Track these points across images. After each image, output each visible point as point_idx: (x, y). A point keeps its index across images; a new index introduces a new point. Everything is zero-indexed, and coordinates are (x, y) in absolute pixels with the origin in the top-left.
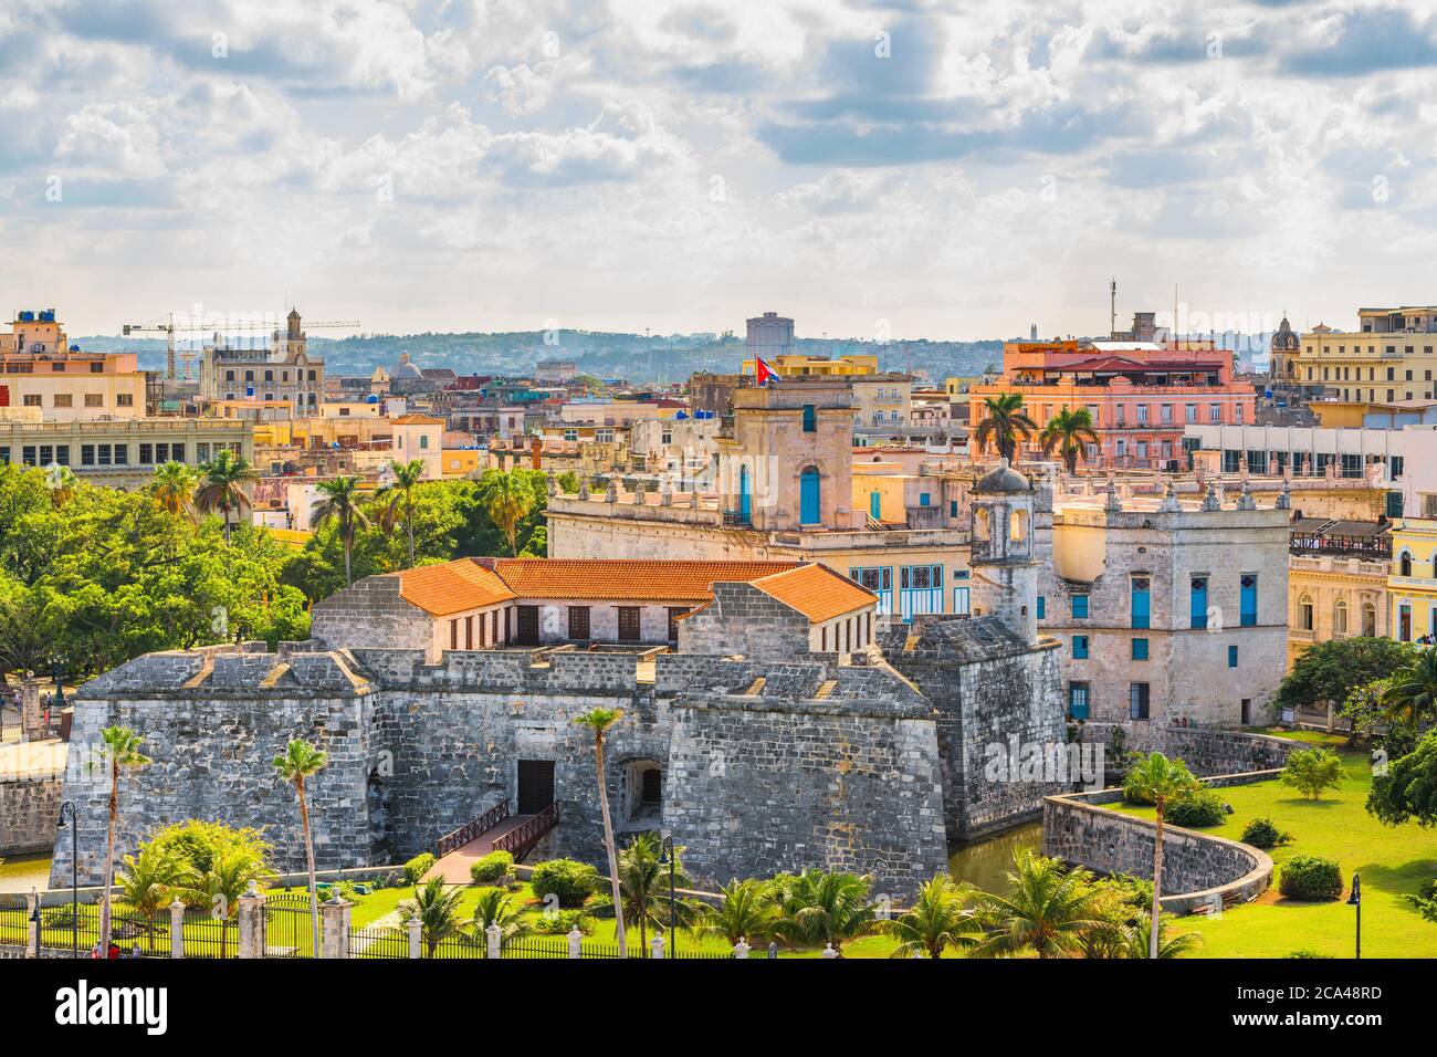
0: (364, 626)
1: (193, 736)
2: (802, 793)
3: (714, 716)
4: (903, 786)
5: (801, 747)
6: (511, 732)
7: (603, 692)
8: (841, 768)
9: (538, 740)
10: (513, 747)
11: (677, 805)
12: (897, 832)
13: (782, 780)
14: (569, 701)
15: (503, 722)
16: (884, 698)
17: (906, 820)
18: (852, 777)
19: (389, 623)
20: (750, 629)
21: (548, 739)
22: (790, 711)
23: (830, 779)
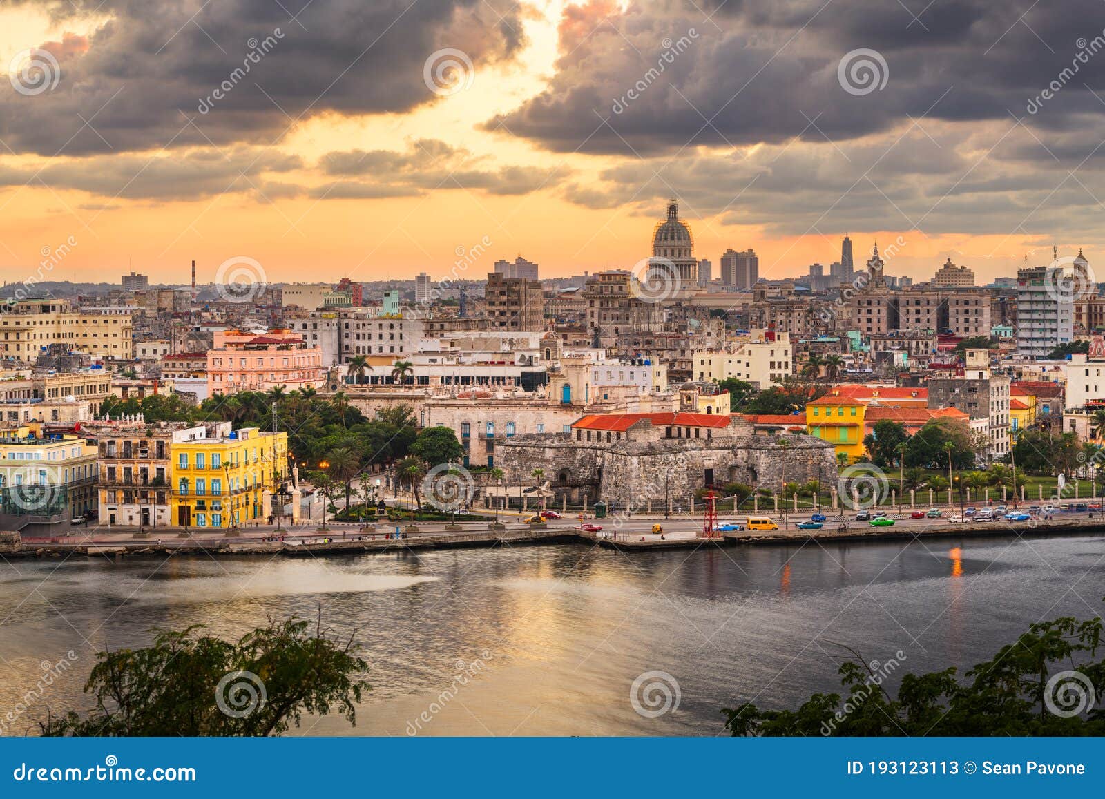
0: (642, 434)
1: (655, 465)
2: (800, 470)
3: (773, 451)
4: (827, 466)
5: (798, 458)
6: (703, 461)
7: (724, 448)
8: (810, 463)
9: (709, 463)
10: (704, 465)
11: (764, 476)
12: (826, 478)
13: (794, 467)
14: (716, 451)
15: (701, 458)
16: (819, 443)
17: (828, 474)
18: (812, 465)
19: (648, 433)
20: (740, 429)
21: (711, 462)
22: (794, 449)
23: (807, 466)
